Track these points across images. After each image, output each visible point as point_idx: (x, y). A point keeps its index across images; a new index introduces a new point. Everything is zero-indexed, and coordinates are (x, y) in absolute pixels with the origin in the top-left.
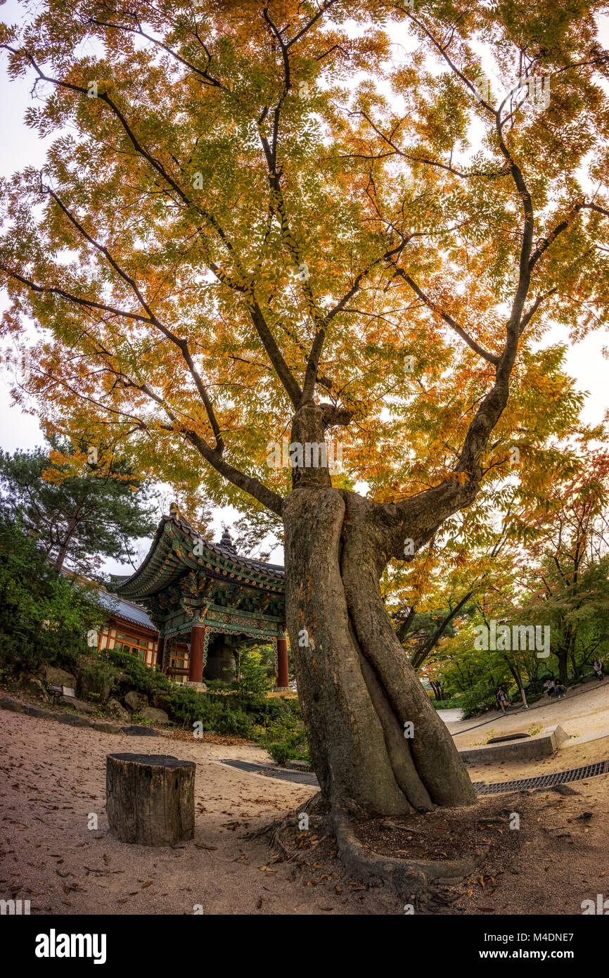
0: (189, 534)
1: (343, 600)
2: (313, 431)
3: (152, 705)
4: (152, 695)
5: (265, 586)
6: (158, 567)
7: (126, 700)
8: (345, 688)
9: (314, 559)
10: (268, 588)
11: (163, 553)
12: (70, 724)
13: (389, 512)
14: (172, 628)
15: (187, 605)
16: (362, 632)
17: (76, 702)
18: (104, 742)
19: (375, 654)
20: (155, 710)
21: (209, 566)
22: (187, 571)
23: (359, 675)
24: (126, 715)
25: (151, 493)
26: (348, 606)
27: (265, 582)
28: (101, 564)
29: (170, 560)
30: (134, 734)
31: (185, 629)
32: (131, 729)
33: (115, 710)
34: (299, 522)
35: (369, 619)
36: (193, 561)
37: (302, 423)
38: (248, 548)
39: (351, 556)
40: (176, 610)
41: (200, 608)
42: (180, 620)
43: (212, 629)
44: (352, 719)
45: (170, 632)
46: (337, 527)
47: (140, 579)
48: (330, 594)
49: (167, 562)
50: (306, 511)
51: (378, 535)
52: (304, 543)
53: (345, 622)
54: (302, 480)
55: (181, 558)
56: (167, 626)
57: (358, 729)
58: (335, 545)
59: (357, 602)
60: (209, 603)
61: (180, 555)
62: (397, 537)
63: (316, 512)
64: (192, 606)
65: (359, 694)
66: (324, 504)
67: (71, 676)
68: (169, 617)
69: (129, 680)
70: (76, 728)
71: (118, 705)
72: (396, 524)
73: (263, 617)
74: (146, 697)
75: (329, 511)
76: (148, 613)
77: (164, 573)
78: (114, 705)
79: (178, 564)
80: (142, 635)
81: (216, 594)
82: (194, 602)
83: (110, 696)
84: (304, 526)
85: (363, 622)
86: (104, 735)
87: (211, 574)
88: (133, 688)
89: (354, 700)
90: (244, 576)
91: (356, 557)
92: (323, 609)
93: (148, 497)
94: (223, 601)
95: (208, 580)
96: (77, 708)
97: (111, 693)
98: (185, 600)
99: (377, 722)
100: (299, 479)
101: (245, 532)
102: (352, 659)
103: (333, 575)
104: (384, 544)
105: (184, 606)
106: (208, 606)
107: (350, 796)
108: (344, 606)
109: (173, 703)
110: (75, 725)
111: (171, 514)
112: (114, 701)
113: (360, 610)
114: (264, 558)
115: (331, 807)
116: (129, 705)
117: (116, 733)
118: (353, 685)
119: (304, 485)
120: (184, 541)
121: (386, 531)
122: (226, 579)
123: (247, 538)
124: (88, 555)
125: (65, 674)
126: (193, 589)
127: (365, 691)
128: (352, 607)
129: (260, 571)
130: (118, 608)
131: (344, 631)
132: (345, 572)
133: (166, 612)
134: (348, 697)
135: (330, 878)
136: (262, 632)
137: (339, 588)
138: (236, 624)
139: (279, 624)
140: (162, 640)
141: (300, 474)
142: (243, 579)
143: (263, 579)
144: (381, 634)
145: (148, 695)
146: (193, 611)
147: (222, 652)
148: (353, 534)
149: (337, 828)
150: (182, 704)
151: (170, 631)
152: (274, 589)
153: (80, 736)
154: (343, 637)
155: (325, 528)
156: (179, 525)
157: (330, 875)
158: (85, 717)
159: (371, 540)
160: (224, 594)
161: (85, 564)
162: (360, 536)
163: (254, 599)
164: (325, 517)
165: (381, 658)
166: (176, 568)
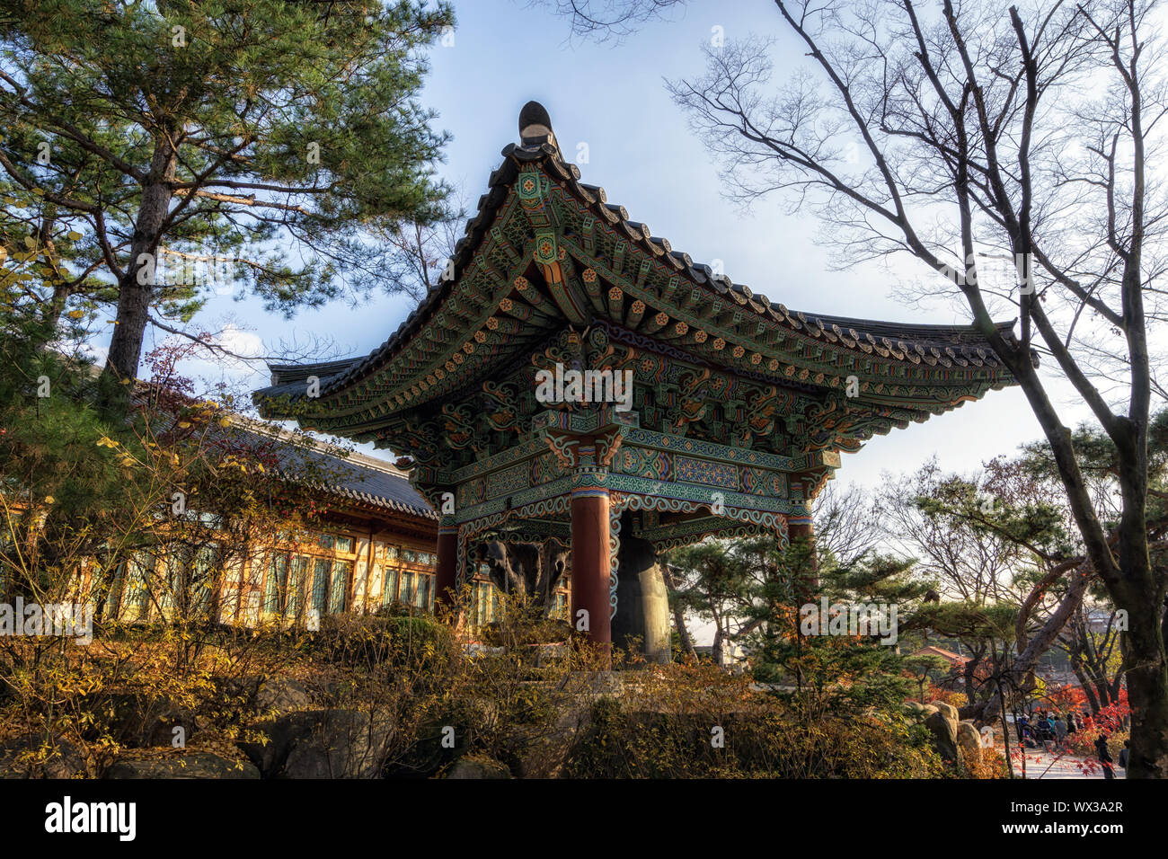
15: (555, 432)
31: (539, 500)
42: (519, 476)
49: (507, 305)
64: (572, 436)
68: (475, 469)
73: (752, 459)
106: (624, 434)
136: (751, 501)
138: (688, 482)
139: (792, 477)
146: (575, 449)
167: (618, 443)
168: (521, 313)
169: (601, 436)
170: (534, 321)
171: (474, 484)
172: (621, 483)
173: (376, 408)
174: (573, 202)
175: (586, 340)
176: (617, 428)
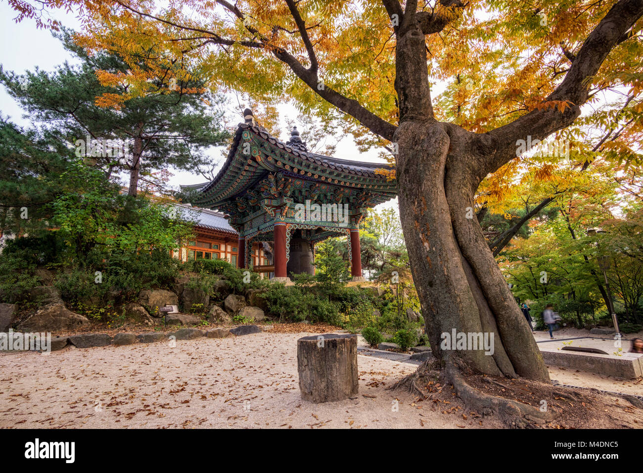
0: (267, 140)
1: (449, 216)
2: (419, 63)
3: (248, 304)
4: (247, 294)
5: (339, 182)
6: (237, 173)
7: (227, 304)
8: (453, 278)
9: (426, 185)
10: (342, 184)
11: (242, 159)
12: (186, 339)
13: (485, 143)
14: (251, 228)
15: (268, 206)
16: (463, 240)
17: (181, 317)
18: (222, 346)
19: (472, 255)
20: (252, 308)
21: (288, 168)
22: (265, 174)
23: (462, 269)
24: (227, 318)
25: (217, 99)
26: (452, 220)
27: (339, 178)
28: (169, 177)
29: (249, 165)
30: (241, 334)
31: (266, 227)
32: (238, 330)
33: (218, 316)
34: (411, 152)
35: (467, 230)
36: (271, 164)
37: (408, 55)
38: (313, 142)
39: (453, 181)
40: (255, 211)
41: (281, 207)
42: (261, 219)
43: (292, 226)
44: (458, 300)
45: (250, 233)
46: (443, 159)
47: (218, 186)
48: (440, 212)
49: (247, 168)
50: (416, 143)
51: (474, 163)
52: (417, 171)
53: (451, 232)
54: (410, 114)
55: (262, 164)
56: (246, 227)
57: (462, 307)
58: (441, 173)
59: (458, 217)
60: (289, 202)
61: (259, 160)
62: (490, 163)
63: (426, 145)
64: (273, 207)
65: (462, 283)
66: (433, 140)
67: (173, 294)
68: (248, 218)
69: (226, 284)
70: (192, 341)
71: (220, 310)
72: (490, 153)
74: (243, 298)
75: (437, 146)
76: (226, 218)
77: (243, 178)
78: (216, 311)
79: (256, 168)
80: (214, 238)
81: (294, 192)
82: (274, 203)
83: (210, 303)
84: (415, 156)
85: (463, 232)
86: (218, 341)
87: (289, 175)
88: (230, 291)
89: (459, 287)
90: (320, 174)
91: (457, 182)
92: (435, 222)
93: (214, 103)
94: (300, 198)
95: (286, 180)
96: (184, 322)
97: (211, 299)
98: (266, 201)
99: (474, 303)
100: (406, 112)
101: (309, 126)
102: (456, 259)
103: (441, 197)
104: (479, 170)
105: (265, 208)
106: (288, 205)
107: (459, 356)
108: (450, 220)
109: (268, 299)
110: (190, 338)
111: (247, 121)
112: (216, 308)
113: (461, 223)
114: (330, 151)
115: (445, 364)
116: (229, 308)
117: (226, 336)
118: (458, 276)
119: (412, 118)
120: (262, 146)
121: (481, 160)
122: (304, 178)
123: (312, 131)
124: (154, 170)
125: (166, 294)
126: (273, 191)
127: (466, 281)
128: (455, 221)
129: (336, 169)
130: (199, 218)
131: (450, 238)
132: (449, 194)
133: (244, 215)
134: (455, 284)
135: (457, 410)
137: (446, 207)
140: (243, 242)
141: (407, 108)
142: (320, 177)
143: (338, 175)
144: (477, 241)
145: (244, 295)
146: (274, 210)
147: (300, 246)
148: (455, 163)
149: (453, 378)
150: (276, 299)
151: (251, 231)
152: (348, 185)
153: (198, 346)
154: (450, 243)
155: (434, 160)
156: (257, 131)
157: (457, 408)
158: (194, 328)
159: (469, 168)
160: (300, 192)
161: (152, 179)
162: (461, 165)
163: (329, 194)
164: (434, 151)
165: (476, 258)
166: (254, 172)
167: (287, 208)
168: (252, 169)
169: (282, 206)
170: (258, 171)
171: (248, 223)
172: (290, 221)
173: (214, 199)
174: (261, 138)
175: (276, 176)
176: (286, 204)
